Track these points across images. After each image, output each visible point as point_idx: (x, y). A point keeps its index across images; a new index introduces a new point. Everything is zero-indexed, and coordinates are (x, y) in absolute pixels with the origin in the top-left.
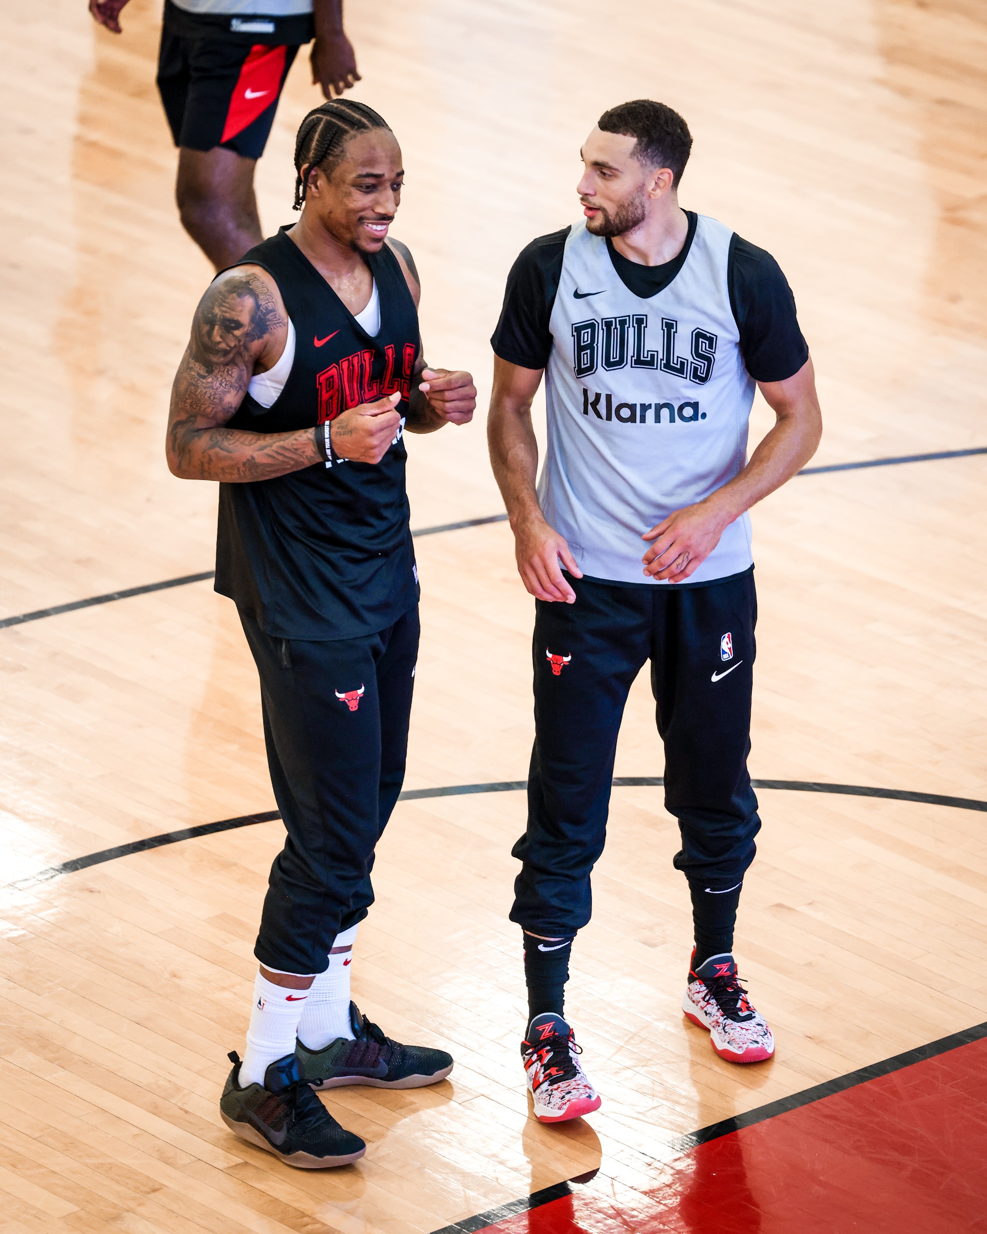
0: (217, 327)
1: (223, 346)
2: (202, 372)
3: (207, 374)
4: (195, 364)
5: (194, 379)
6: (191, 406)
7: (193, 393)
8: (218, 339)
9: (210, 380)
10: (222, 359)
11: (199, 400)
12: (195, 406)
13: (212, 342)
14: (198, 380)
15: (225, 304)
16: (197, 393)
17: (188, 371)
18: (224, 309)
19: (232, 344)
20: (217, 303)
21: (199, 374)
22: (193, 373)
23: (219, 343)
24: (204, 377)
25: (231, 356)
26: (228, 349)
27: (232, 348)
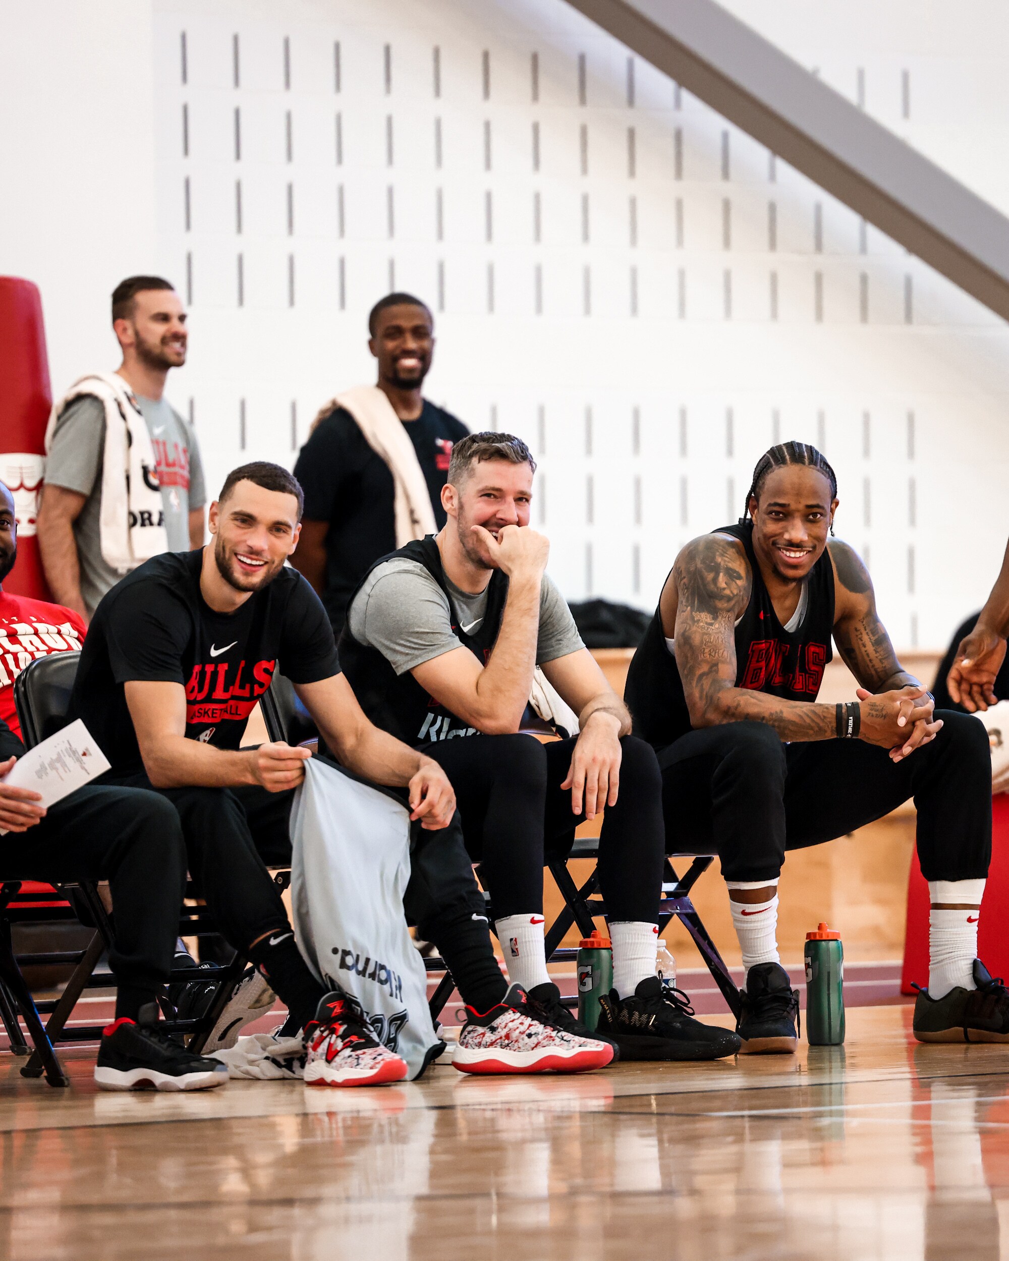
0: (721, 574)
1: (727, 592)
2: (709, 620)
3: (713, 621)
4: (700, 616)
5: (704, 628)
6: (710, 654)
7: (708, 642)
8: (724, 585)
9: (717, 626)
10: (726, 605)
11: (715, 646)
12: (713, 654)
13: (717, 588)
14: (708, 628)
15: (726, 555)
16: (712, 640)
17: (696, 624)
18: (726, 559)
19: (735, 592)
20: (718, 553)
21: (707, 623)
22: (702, 624)
23: (724, 589)
24: (711, 624)
25: (733, 603)
26: (731, 595)
27: (734, 596)
